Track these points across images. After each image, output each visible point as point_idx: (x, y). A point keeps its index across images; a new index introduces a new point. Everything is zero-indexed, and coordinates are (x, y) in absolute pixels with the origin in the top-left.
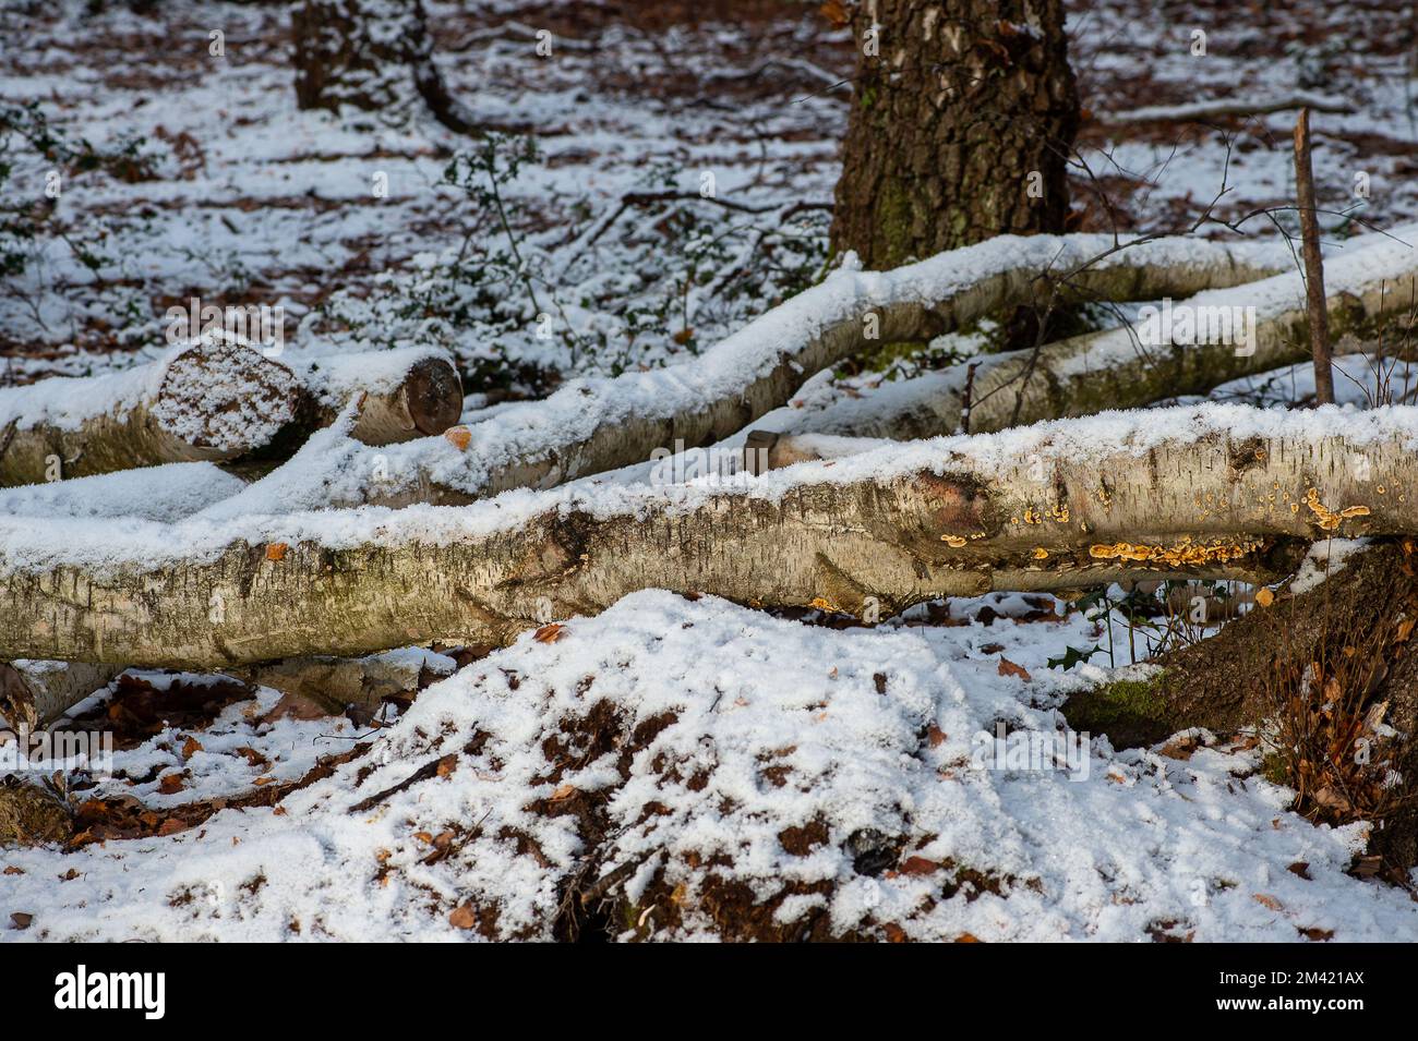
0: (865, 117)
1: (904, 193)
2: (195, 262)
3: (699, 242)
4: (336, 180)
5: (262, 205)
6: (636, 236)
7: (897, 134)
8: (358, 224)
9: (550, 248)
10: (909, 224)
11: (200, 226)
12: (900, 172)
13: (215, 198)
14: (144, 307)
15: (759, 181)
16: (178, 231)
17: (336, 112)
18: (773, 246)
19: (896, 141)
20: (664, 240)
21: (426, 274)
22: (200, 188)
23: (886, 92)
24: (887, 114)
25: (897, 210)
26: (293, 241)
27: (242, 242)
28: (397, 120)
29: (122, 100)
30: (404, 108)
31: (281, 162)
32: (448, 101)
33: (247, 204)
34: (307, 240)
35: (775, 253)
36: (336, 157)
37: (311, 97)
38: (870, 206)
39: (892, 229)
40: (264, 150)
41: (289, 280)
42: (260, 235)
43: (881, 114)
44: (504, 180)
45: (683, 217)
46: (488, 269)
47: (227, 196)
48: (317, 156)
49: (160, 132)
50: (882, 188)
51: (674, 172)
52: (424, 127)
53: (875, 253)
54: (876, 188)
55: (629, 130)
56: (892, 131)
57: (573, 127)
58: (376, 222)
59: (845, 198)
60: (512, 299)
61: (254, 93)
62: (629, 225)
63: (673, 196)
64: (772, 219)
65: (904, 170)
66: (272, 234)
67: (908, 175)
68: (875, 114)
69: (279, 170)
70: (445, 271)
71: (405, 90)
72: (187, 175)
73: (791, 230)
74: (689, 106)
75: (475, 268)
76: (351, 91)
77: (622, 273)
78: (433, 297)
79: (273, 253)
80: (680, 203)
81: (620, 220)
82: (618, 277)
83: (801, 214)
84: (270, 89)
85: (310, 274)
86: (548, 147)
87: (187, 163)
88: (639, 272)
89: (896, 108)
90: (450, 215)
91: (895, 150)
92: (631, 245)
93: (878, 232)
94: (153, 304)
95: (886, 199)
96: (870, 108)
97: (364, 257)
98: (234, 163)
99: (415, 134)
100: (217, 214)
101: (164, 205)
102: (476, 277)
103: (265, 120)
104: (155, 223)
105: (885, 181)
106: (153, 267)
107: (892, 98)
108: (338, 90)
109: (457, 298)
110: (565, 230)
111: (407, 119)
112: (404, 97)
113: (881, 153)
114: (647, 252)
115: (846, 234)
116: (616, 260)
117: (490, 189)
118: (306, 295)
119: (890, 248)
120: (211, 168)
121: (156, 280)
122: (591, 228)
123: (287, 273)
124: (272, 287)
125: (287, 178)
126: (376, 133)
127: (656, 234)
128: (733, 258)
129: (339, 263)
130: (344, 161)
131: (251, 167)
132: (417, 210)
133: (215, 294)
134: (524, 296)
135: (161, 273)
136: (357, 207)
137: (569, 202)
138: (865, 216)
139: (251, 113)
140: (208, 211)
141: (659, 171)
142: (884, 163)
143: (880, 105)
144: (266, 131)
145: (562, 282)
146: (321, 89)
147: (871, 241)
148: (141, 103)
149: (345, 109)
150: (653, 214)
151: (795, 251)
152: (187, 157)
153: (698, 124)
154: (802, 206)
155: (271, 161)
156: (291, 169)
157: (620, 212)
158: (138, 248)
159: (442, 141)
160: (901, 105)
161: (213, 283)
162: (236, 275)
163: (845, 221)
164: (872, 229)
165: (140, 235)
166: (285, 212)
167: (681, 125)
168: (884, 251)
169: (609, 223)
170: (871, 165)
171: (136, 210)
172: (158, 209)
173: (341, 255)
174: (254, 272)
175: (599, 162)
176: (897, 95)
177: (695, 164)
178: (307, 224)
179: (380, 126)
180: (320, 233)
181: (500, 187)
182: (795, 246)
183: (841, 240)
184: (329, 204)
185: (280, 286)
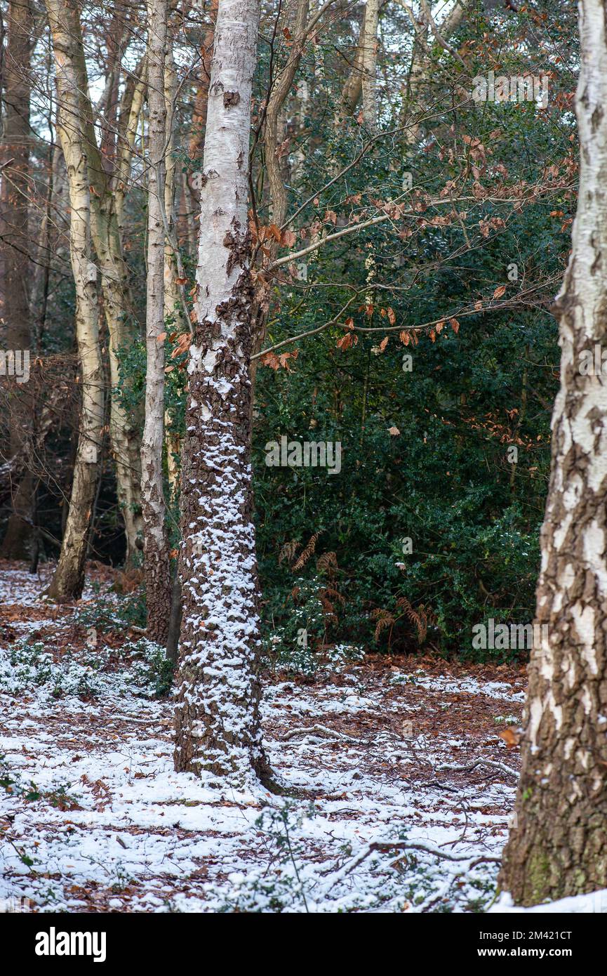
0: (525, 805)
1: (546, 856)
2: (96, 865)
3: (413, 879)
4: (194, 819)
5: (145, 831)
6: (378, 870)
7: (544, 818)
8: (203, 848)
9: (323, 874)
10: (548, 877)
11: (103, 842)
12: (544, 843)
13: (114, 824)
14: (59, 893)
15: (463, 839)
16: (89, 844)
17: (198, 775)
18: (464, 884)
19: (542, 823)
20: (396, 874)
21: (237, 886)
22: (107, 817)
23: (538, 791)
24: (538, 805)
25: (541, 867)
26: (161, 856)
27: (129, 855)
28: (235, 782)
29: (65, 756)
30: (241, 776)
31: (160, 804)
32: (271, 773)
33: (135, 829)
34: (170, 856)
35: (464, 888)
36: (197, 803)
37: (183, 764)
38: (524, 863)
39: (537, 879)
40: (151, 796)
41: (154, 882)
42: (141, 850)
43: (534, 804)
44: (293, 829)
45: (409, 860)
46: (277, 886)
47: (123, 824)
48: (183, 802)
49: (84, 779)
50: (532, 853)
51: (405, 830)
52: (253, 788)
53: (525, 894)
54: (528, 852)
55: (384, 799)
56: (540, 816)
57: (349, 795)
58: (217, 848)
59: (508, 857)
60: (293, 906)
61: (150, 758)
62: (375, 862)
63: (403, 846)
64: (465, 865)
65: (547, 841)
66: (149, 850)
67: (549, 845)
68: (530, 804)
69: (158, 809)
70: (250, 886)
71: (243, 764)
72: (98, 808)
73: (474, 875)
74: (425, 786)
75: (269, 885)
76: (209, 761)
77: (366, 894)
78: (240, 902)
79: (147, 863)
80: (408, 851)
81: (369, 859)
82: (364, 897)
83: (483, 864)
84: (159, 756)
85: (169, 879)
86: (331, 807)
87: (100, 800)
88: (377, 895)
89: (544, 801)
90: (263, 846)
91: (542, 828)
92: (375, 875)
93: (528, 881)
94: (65, 891)
95: (534, 860)
96: (528, 800)
97: (204, 870)
98: (131, 802)
99: (247, 792)
100: (114, 834)
101: (82, 826)
102: (269, 891)
103: (153, 775)
104: (73, 838)
105: (534, 848)
106: (69, 867)
107: (542, 795)
108: (201, 760)
109: (256, 904)
110: (334, 862)
111: (243, 782)
112: (243, 769)
113: (533, 829)
114: (385, 882)
115: (507, 881)
116: (364, 885)
117: (284, 834)
118: (165, 892)
119: (535, 892)
120: (115, 804)
121: (69, 876)
122: (351, 862)
123: (154, 877)
124: (143, 886)
125: (162, 814)
126: (222, 790)
127: (391, 870)
128: (437, 889)
129: (188, 873)
130: (201, 806)
131: (141, 806)
132: (243, 842)
133: (105, 887)
134: (301, 904)
135: (73, 871)
136: (205, 837)
137: (339, 844)
138: (521, 869)
139: (146, 770)
140: (109, 832)
141: (396, 829)
142: (535, 836)
143: (534, 799)
144: (152, 783)
145: (327, 897)
146: (190, 759)
147: (523, 887)
148: (77, 759)
149: (204, 773)
150: (391, 856)
151: (478, 888)
152: (100, 796)
153: (430, 798)
154: (483, 859)
155: (153, 803)
156: (166, 809)
157: (368, 854)
158: (60, 854)
159: (264, 798)
160: (548, 800)
161: (106, 880)
162: (120, 876)
163: (507, 872)
164: (524, 878)
165: (62, 845)
166: (159, 837)
167: (418, 798)
168: (531, 893)
169: (360, 861)
170: (526, 838)
171: (64, 828)
172: (77, 829)
173: (190, 867)
174: (132, 875)
175: (363, 819)
176: (545, 793)
177: (425, 824)
178: (172, 846)
179: (225, 785)
180: (179, 852)
181: (290, 833)
182: (477, 884)
183: (504, 884)
184: (188, 834)
185: (148, 885)
